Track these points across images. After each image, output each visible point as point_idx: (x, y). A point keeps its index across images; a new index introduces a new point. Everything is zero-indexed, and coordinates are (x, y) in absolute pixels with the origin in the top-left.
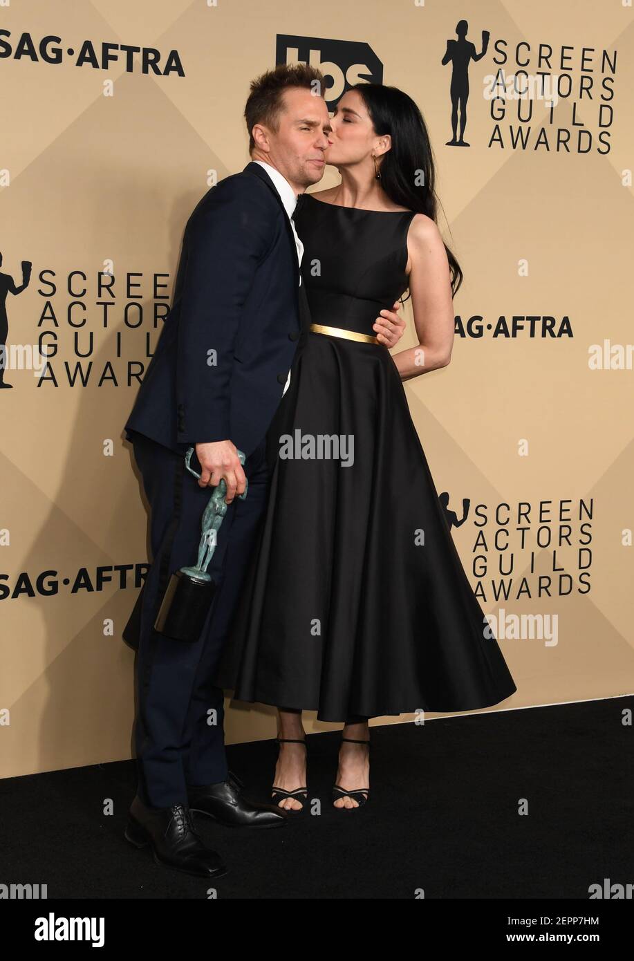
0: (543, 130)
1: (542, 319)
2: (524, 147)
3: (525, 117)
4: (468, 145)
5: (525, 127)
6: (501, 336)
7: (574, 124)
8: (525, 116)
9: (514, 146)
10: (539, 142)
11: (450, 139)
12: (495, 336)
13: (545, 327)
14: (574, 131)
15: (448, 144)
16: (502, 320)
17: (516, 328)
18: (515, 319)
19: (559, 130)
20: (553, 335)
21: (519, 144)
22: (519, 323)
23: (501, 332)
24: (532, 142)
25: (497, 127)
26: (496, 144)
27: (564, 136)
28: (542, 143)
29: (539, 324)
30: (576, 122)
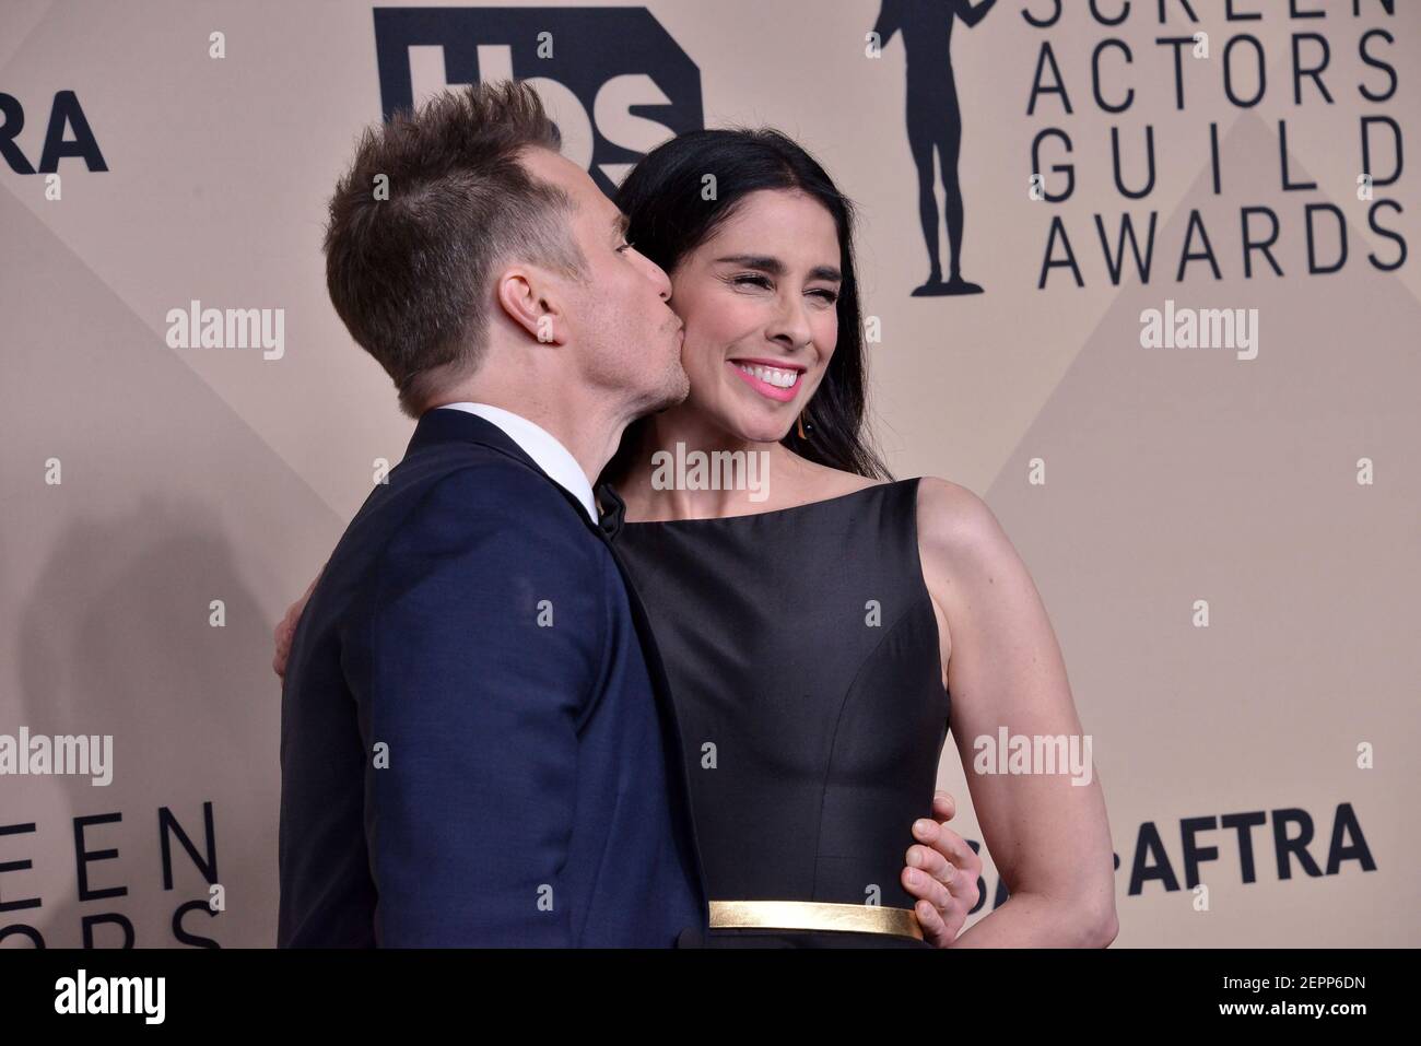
0: (1195, 217)
1: (1269, 818)
2: (1145, 275)
3: (1135, 182)
4: (975, 289)
5: (1139, 212)
6: (1153, 887)
7: (1287, 186)
8: (1135, 179)
9: (1115, 277)
10: (1187, 256)
11: (922, 276)
12: (1135, 889)
13: (1283, 846)
14: (1290, 208)
15: (919, 292)
16: (1148, 835)
17: (1194, 856)
18: (1190, 827)
19: (1245, 212)
20: (1311, 869)
21: (1129, 268)
22: (1203, 839)
23: (1152, 874)
24: (1165, 261)
25: (1057, 223)
26: (1061, 277)
27: (1260, 228)
28: (1197, 257)
29: (1263, 837)
30: (1292, 180)
